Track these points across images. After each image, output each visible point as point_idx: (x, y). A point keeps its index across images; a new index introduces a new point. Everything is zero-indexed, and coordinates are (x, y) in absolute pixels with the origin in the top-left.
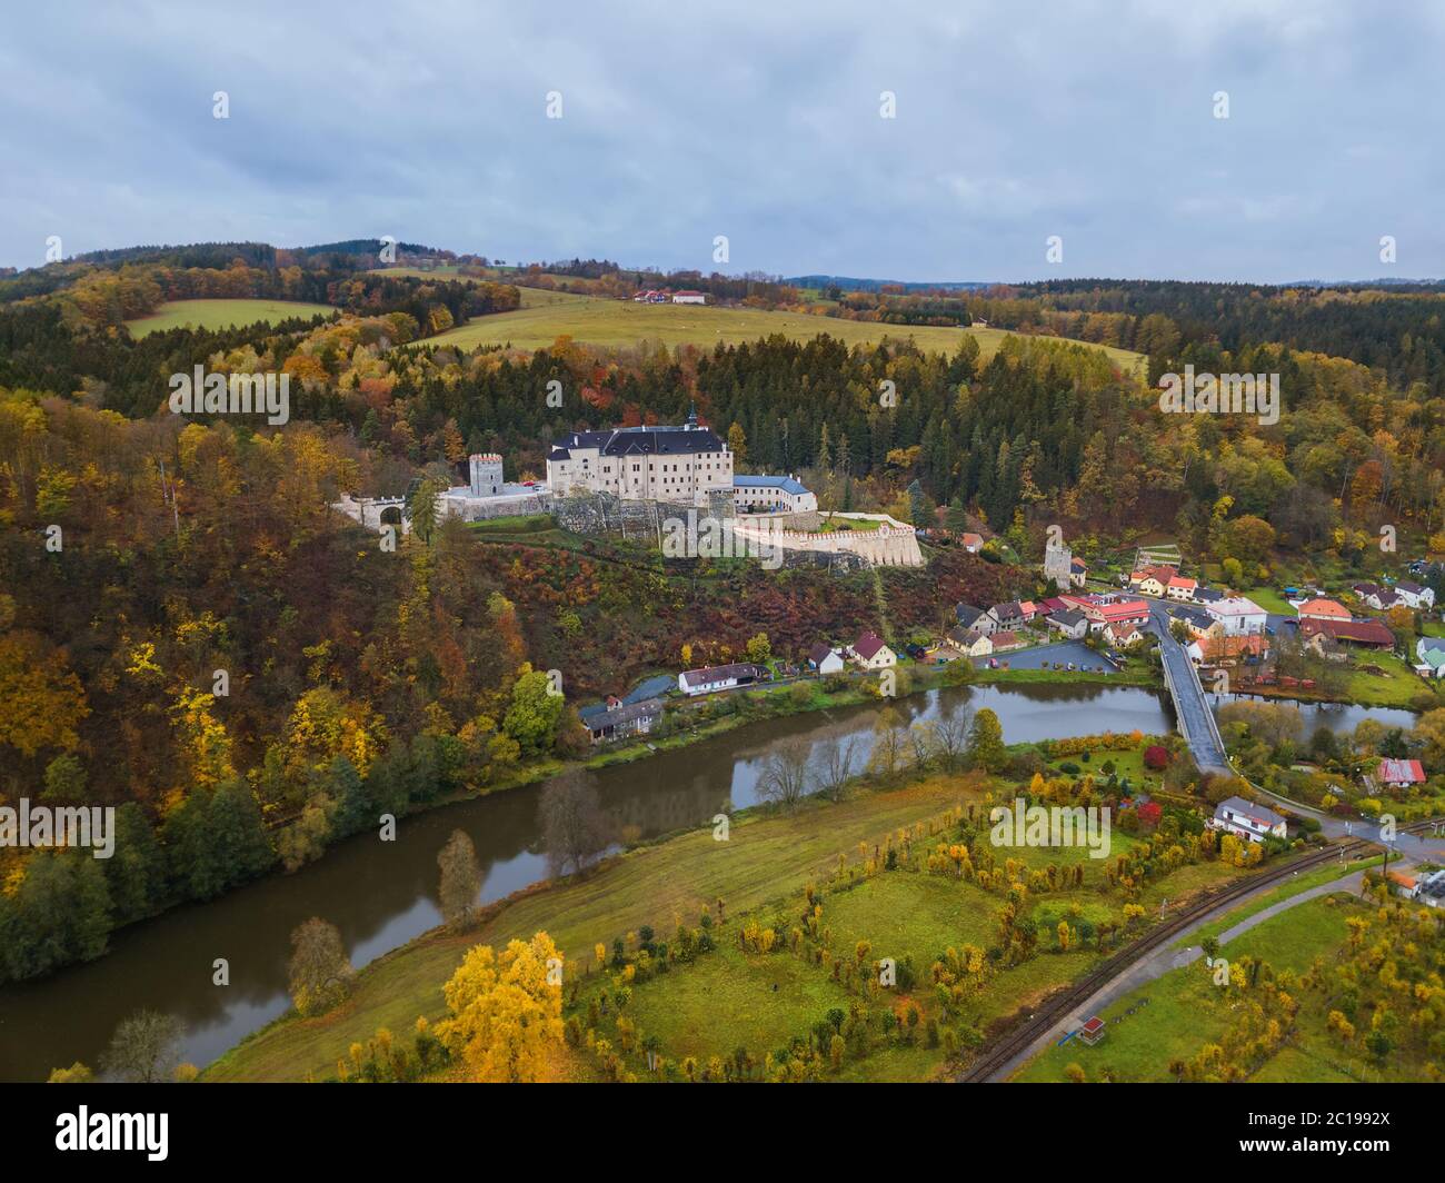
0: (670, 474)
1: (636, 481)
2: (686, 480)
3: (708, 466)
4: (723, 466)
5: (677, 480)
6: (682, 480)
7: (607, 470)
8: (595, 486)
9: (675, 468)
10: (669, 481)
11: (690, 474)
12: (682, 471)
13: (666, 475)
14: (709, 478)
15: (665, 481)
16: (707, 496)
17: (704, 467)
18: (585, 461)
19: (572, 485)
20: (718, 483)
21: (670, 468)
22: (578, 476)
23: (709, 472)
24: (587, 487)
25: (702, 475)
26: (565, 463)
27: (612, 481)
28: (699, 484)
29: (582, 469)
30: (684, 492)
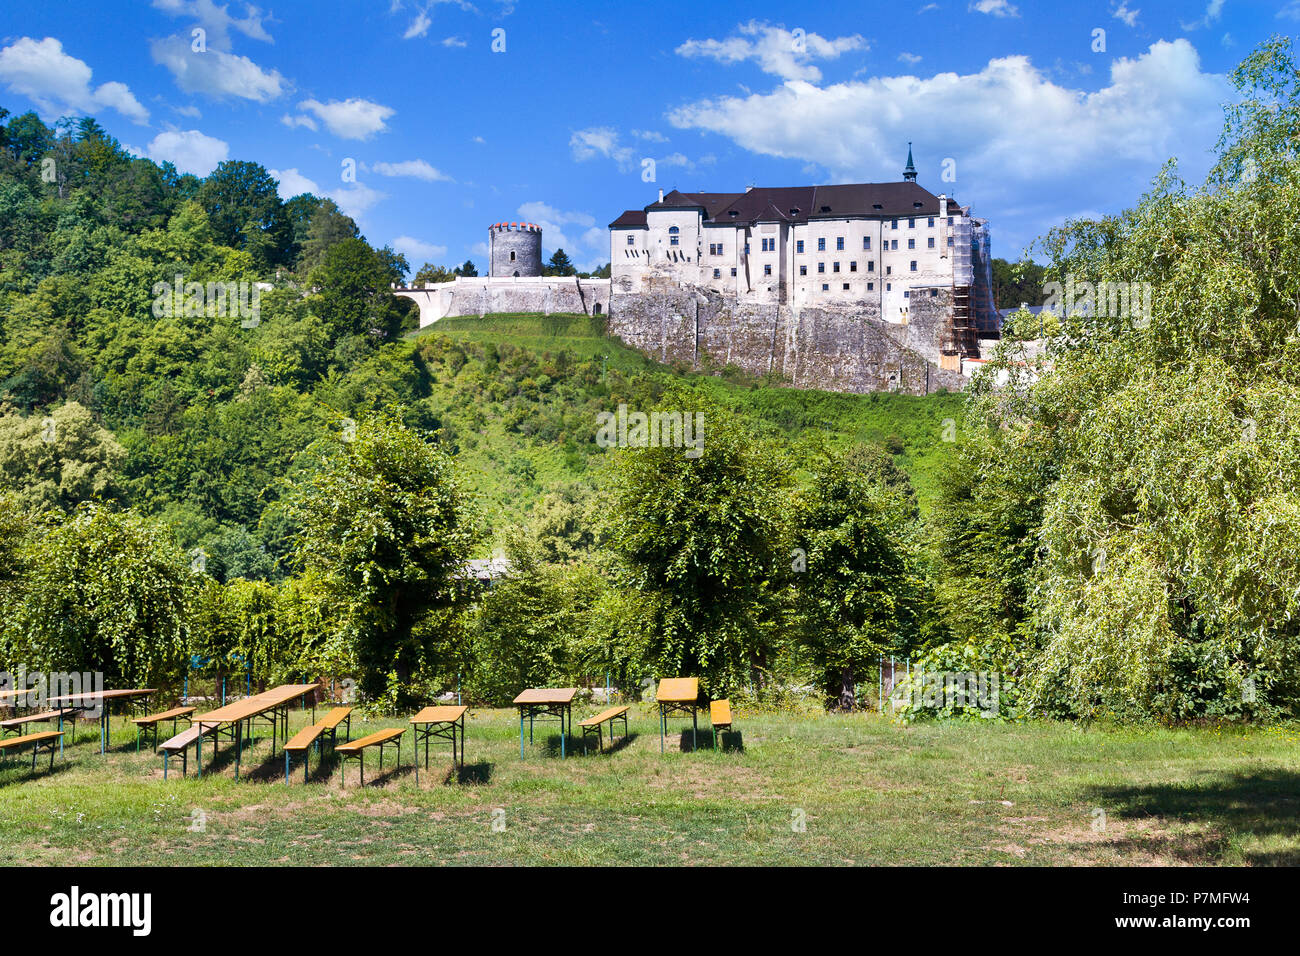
0: (831, 255)
1: (768, 270)
2: (862, 267)
3: (912, 243)
4: (939, 243)
5: (845, 268)
6: (854, 268)
7: (716, 250)
8: (690, 275)
9: (840, 243)
10: (829, 268)
11: (874, 254)
12: (854, 251)
13: (822, 257)
14: (914, 265)
15: (821, 269)
16: (907, 303)
17: (903, 245)
18: (674, 229)
19: (646, 271)
20: (931, 274)
21: (831, 243)
22: (660, 257)
23: (912, 255)
24: (676, 276)
25: (898, 260)
26: (638, 233)
27: (726, 271)
28: (893, 279)
29: (666, 245)
30: (859, 291)
